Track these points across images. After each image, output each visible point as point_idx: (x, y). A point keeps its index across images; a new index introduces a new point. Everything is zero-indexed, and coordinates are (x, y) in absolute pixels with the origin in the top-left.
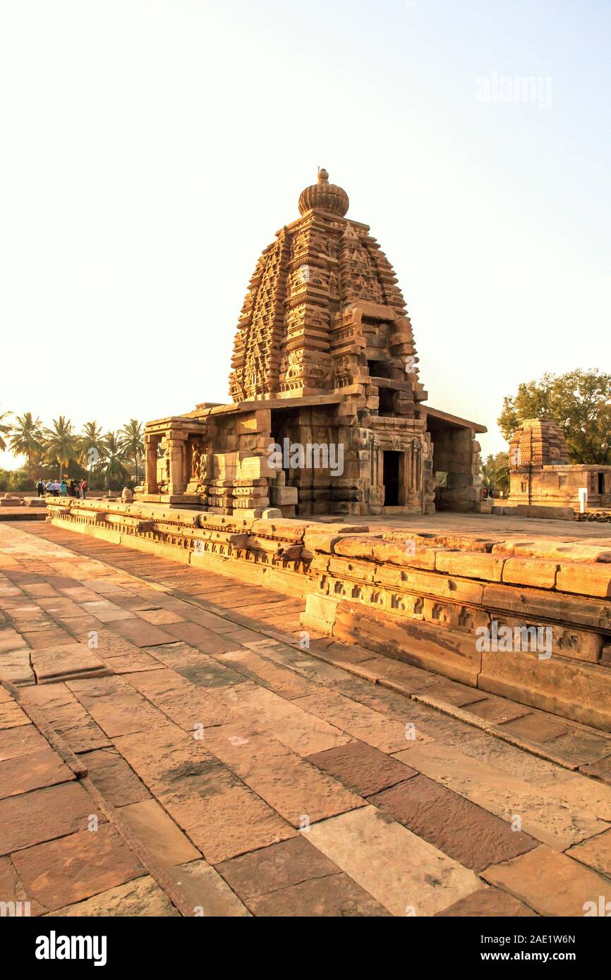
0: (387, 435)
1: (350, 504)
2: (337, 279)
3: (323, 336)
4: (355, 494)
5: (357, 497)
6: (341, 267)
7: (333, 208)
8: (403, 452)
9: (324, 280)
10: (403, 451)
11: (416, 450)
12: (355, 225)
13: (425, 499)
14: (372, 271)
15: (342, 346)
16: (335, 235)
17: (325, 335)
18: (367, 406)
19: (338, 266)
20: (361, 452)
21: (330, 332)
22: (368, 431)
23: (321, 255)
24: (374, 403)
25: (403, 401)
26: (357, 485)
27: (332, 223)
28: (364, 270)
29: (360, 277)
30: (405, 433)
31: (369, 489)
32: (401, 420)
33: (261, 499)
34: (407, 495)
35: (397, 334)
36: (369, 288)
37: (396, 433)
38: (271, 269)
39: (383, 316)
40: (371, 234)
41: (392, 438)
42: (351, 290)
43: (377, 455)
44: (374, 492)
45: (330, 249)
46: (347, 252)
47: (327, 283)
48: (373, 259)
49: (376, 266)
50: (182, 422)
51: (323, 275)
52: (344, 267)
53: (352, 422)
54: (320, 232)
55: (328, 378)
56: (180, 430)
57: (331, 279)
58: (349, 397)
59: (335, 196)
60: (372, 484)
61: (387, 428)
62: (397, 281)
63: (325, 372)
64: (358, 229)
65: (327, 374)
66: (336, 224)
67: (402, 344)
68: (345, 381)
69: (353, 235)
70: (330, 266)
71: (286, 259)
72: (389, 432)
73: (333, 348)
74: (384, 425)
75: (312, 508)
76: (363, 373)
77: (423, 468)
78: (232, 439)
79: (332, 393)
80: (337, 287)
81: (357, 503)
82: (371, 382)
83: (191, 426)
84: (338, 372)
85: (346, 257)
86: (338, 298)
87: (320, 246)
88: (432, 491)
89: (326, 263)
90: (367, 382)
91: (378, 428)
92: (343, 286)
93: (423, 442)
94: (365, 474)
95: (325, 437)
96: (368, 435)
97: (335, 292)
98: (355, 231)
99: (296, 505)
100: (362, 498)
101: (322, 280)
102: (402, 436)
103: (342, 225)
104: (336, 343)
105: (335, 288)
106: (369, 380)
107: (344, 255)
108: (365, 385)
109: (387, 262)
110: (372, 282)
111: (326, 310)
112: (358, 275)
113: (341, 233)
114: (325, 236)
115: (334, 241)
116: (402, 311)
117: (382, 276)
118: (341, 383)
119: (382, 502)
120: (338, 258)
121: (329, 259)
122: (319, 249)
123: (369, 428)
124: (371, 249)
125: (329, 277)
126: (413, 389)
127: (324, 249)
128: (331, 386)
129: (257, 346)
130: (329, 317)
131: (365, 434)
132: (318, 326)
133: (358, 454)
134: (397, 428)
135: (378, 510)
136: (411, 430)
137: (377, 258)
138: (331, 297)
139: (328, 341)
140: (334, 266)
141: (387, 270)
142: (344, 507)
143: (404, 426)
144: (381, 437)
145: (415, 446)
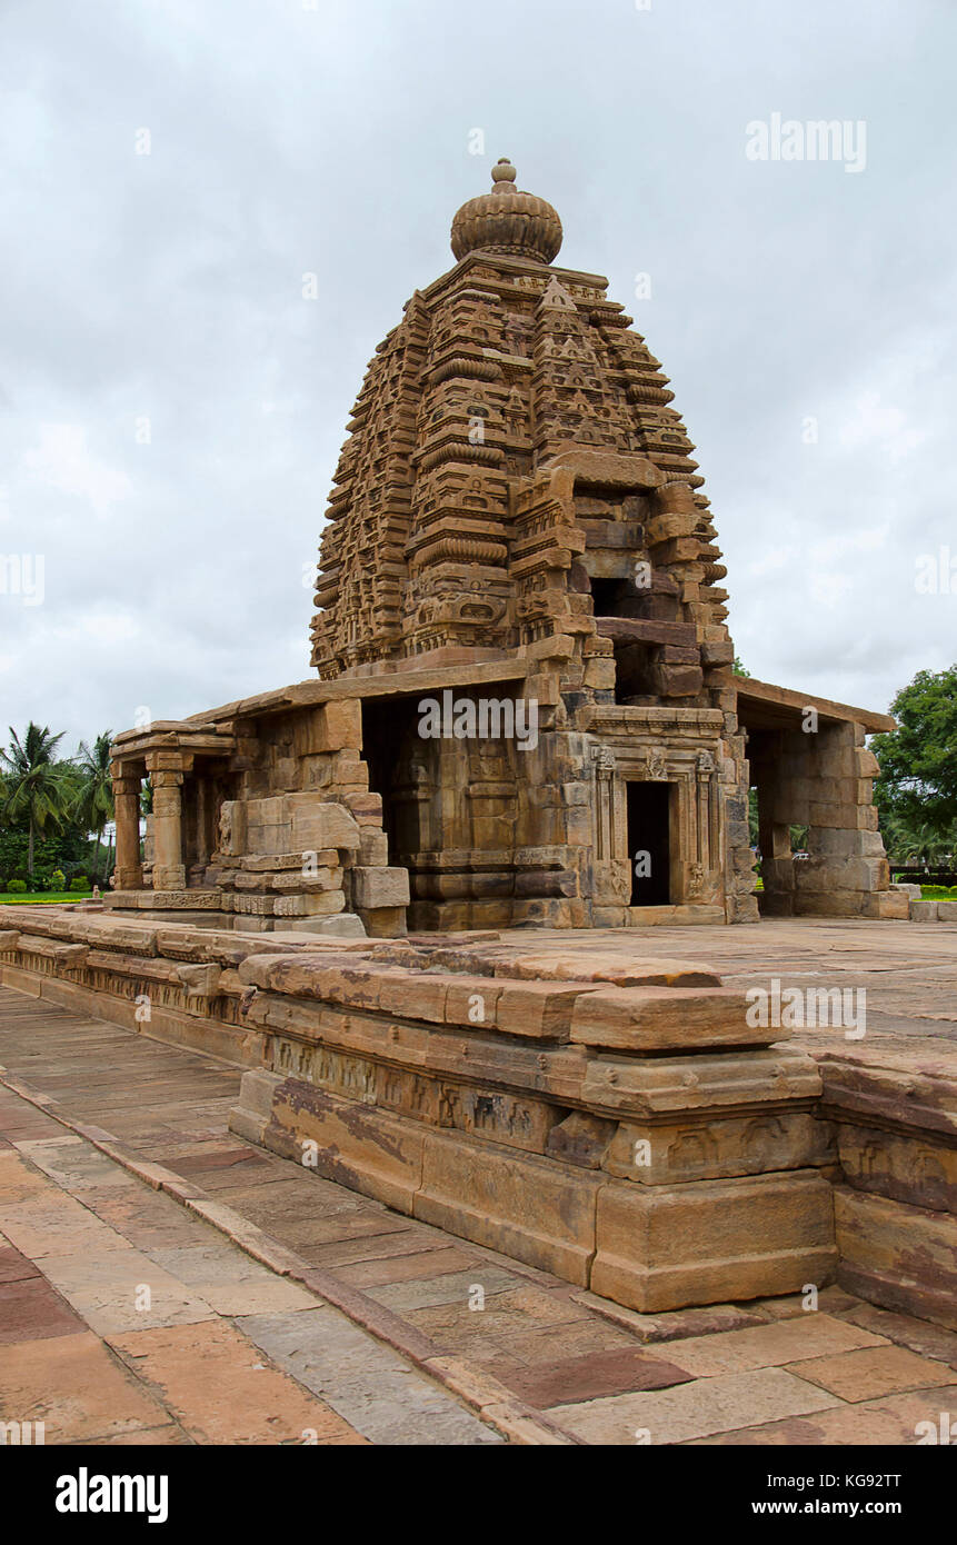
0: (633, 746)
1: (546, 903)
2: (526, 403)
3: (492, 532)
4: (555, 881)
5: (563, 887)
6: (536, 374)
7: (522, 245)
8: (676, 783)
9: (493, 406)
10: (674, 780)
11: (705, 779)
12: (572, 280)
13: (731, 889)
14: (608, 379)
15: (531, 551)
16: (525, 305)
17: (496, 528)
18: (588, 682)
19: (529, 371)
20: (568, 787)
21: (507, 521)
22: (588, 737)
23: (488, 352)
24: (604, 674)
25: (676, 668)
26: (562, 860)
27: (517, 280)
28: (587, 379)
29: (579, 394)
30: (676, 741)
31: (590, 872)
32: (669, 712)
33: (327, 894)
34: (685, 881)
35: (663, 518)
36: (601, 418)
37: (656, 741)
38: (388, 386)
39: (627, 477)
40: (612, 296)
41: (645, 752)
42: (554, 426)
43: (611, 791)
44: (605, 875)
45: (511, 336)
46: (548, 342)
47: (503, 412)
48: (612, 351)
49: (621, 366)
50: (179, 732)
51: (492, 395)
52: (541, 376)
53: (551, 720)
54: (488, 301)
55: (506, 623)
56: (176, 749)
57: (512, 402)
58: (545, 665)
59: (526, 217)
60: (600, 857)
61: (631, 730)
62: (670, 397)
63: (497, 611)
64: (580, 288)
65: (503, 615)
66: (527, 279)
67: (672, 541)
68: (538, 628)
69: (563, 302)
70: (511, 374)
71: (418, 363)
72: (638, 740)
73: (516, 556)
74: (623, 723)
75: (470, 914)
76: (578, 609)
77: (725, 820)
78: (286, 766)
79: (515, 656)
80: (527, 419)
81: (562, 900)
82: (594, 629)
83: (200, 740)
84: (524, 609)
85: (547, 353)
86: (529, 444)
87: (486, 334)
88: (749, 869)
89: (498, 368)
90: (584, 630)
91: (610, 731)
92: (540, 416)
93: (721, 759)
94: (580, 834)
95: (497, 755)
96: (586, 748)
97: (523, 430)
98: (572, 292)
99: (407, 907)
100: (574, 887)
101: (487, 407)
102: (669, 746)
103: (541, 281)
104: (520, 546)
105: (522, 421)
106: (592, 623)
107: (543, 348)
108: (581, 637)
109: (646, 356)
110: (608, 403)
111: (499, 474)
112: (573, 391)
113: (537, 299)
114: (497, 310)
115: (521, 318)
116: (683, 464)
117: (635, 388)
118: (530, 633)
119: (624, 897)
120: (529, 356)
121: (506, 359)
122: (483, 339)
123: (588, 731)
124: (608, 330)
125: (506, 399)
126: (700, 640)
127: (497, 338)
128: (513, 640)
129: (357, 558)
130: (507, 487)
131: (580, 745)
132: (479, 509)
133: (562, 790)
134: (654, 730)
135: (617, 914)
136: (691, 733)
137: (623, 348)
138: (512, 443)
139: (504, 541)
140: (521, 374)
141: (646, 375)
142: (536, 910)
143: (673, 725)
144: (618, 752)
145: (702, 769)
